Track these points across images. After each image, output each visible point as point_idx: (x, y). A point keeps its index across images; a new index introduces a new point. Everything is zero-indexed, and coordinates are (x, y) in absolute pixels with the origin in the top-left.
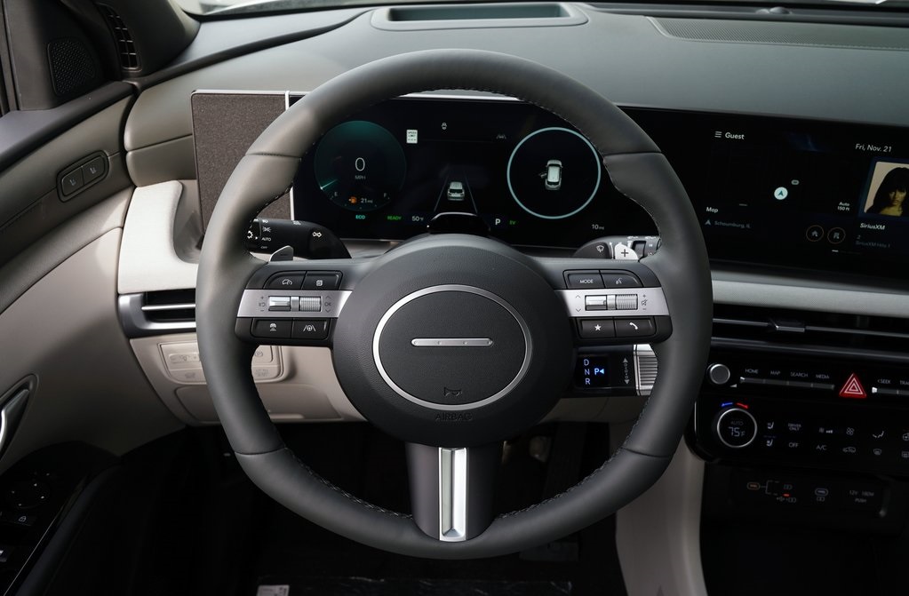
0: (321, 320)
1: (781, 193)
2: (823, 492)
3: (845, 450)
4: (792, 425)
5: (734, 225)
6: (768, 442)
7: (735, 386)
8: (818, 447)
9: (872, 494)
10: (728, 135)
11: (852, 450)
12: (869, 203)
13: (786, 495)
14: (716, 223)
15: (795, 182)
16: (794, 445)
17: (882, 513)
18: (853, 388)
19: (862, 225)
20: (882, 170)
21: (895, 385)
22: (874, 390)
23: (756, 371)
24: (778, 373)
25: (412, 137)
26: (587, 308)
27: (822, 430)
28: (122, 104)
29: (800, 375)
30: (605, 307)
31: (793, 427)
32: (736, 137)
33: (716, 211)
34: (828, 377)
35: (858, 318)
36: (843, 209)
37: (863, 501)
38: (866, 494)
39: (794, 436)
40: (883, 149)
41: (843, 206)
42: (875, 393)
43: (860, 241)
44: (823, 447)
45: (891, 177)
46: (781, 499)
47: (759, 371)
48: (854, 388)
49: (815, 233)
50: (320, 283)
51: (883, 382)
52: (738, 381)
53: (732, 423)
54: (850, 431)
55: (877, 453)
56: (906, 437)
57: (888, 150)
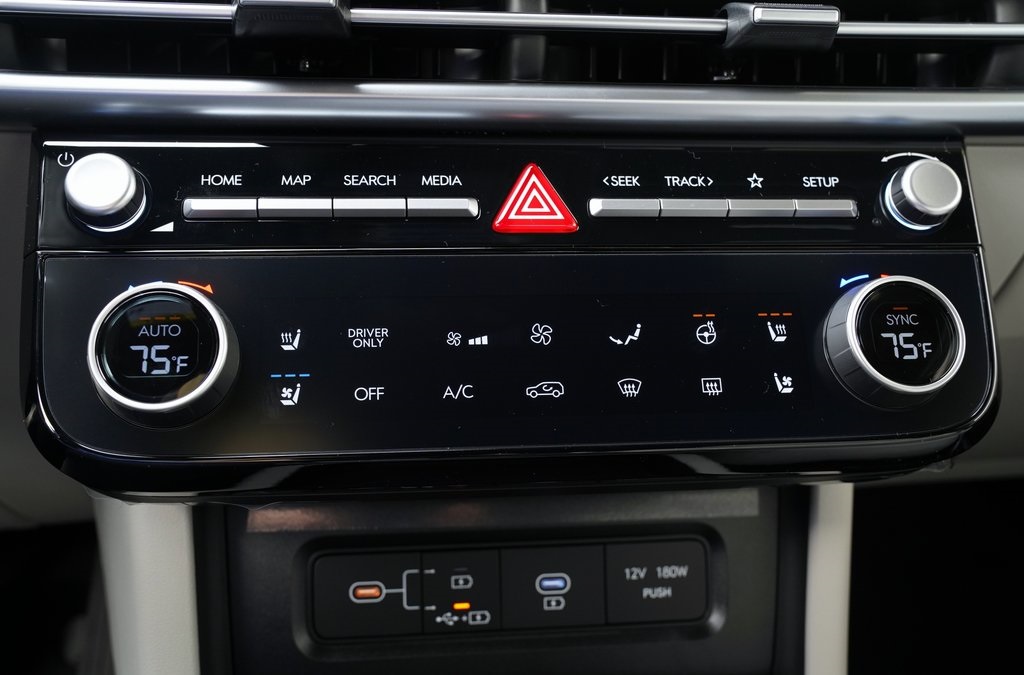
2: (559, 583)
3: (531, 392)
4: (359, 332)
6: (286, 392)
7: (169, 227)
8: (448, 392)
9: (682, 571)
11: (551, 390)
13: (458, 606)
16: (369, 394)
17: (718, 620)
21: (652, 188)
22: (596, 204)
23: (235, 180)
24: (305, 178)
27: (454, 339)
29: (374, 180)
31: (363, 338)
34: (457, 180)
37: (664, 592)
38: (667, 572)
39: (369, 366)
44: (462, 389)
46: (449, 619)
47: (244, 180)
48: (535, 203)
51: (619, 181)
52: (176, 214)
53: (143, 331)
54: (541, 334)
55: (630, 390)
56: (707, 334)
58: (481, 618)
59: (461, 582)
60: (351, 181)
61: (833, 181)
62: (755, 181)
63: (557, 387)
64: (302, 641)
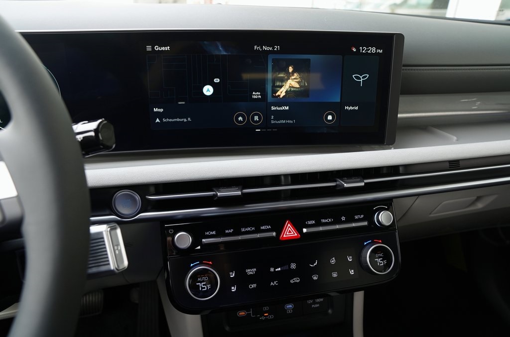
1: (208, 90)
2: (291, 306)
3: (292, 281)
4: (249, 270)
5: (178, 120)
6: (233, 288)
7: (199, 247)
8: (272, 284)
10: (157, 48)
11: (297, 280)
13: (265, 315)
14: (164, 120)
15: (217, 80)
16: (253, 286)
18: (289, 232)
19: (273, 108)
21: (319, 224)
22: (305, 230)
23: (214, 233)
24: (231, 231)
27: (272, 270)
29: (249, 229)
31: (250, 272)
32: (163, 48)
33: (161, 110)
34: (270, 227)
35: (283, 178)
36: (256, 97)
37: (317, 306)
40: (274, 48)
41: (256, 95)
42: (306, 233)
43: (274, 120)
44: (275, 282)
46: (263, 318)
47: (216, 232)
49: (240, 118)
51: (310, 223)
52: (200, 243)
53: (199, 279)
54: (293, 266)
55: (315, 278)
56: (333, 261)
57: (277, 48)
59: (266, 308)
60: (243, 230)
61: (362, 216)
62: (343, 218)
63: (298, 279)
64: (227, 328)
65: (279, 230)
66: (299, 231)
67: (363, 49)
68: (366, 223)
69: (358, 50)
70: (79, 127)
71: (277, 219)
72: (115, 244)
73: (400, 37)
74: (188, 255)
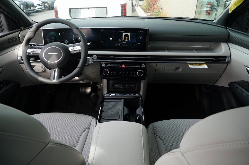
0: (38, 53)
1: (111, 39)
2: (127, 86)
5: (106, 44)
6: (111, 75)
10: (102, 31)
12: (123, 39)
14: (103, 44)
15: (113, 37)
17: (136, 89)
18: (123, 66)
19: (123, 43)
20: (124, 34)
24: (113, 64)
25: (60, 34)
26: (72, 49)
27: (119, 72)
28: (20, 31)
30: (73, 49)
31: (115, 72)
33: (103, 42)
38: (133, 86)
39: (115, 74)
41: (120, 40)
42: (126, 67)
43: (123, 45)
44: (119, 75)
45: (125, 35)
46: (121, 87)
47: (110, 65)
49: (117, 44)
50: (38, 48)
51: (128, 65)
52: (107, 66)
53: (105, 72)
54: (123, 72)
55: (127, 75)
56: (131, 73)
57: (124, 31)
58: (122, 87)
59: (121, 85)
60: (115, 65)
61: (139, 65)
65: (121, 66)
66: (125, 65)
67: (141, 32)
68: (139, 67)
69: (140, 32)
70: (88, 43)
71: (121, 63)
72: (91, 60)
73: (148, 29)
74: (104, 68)
